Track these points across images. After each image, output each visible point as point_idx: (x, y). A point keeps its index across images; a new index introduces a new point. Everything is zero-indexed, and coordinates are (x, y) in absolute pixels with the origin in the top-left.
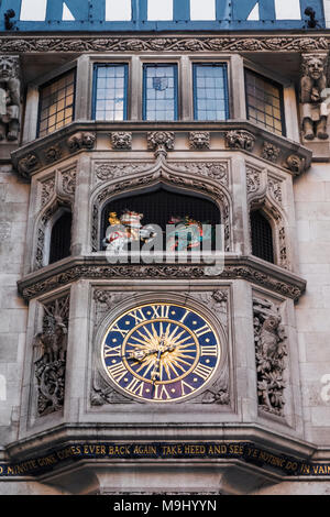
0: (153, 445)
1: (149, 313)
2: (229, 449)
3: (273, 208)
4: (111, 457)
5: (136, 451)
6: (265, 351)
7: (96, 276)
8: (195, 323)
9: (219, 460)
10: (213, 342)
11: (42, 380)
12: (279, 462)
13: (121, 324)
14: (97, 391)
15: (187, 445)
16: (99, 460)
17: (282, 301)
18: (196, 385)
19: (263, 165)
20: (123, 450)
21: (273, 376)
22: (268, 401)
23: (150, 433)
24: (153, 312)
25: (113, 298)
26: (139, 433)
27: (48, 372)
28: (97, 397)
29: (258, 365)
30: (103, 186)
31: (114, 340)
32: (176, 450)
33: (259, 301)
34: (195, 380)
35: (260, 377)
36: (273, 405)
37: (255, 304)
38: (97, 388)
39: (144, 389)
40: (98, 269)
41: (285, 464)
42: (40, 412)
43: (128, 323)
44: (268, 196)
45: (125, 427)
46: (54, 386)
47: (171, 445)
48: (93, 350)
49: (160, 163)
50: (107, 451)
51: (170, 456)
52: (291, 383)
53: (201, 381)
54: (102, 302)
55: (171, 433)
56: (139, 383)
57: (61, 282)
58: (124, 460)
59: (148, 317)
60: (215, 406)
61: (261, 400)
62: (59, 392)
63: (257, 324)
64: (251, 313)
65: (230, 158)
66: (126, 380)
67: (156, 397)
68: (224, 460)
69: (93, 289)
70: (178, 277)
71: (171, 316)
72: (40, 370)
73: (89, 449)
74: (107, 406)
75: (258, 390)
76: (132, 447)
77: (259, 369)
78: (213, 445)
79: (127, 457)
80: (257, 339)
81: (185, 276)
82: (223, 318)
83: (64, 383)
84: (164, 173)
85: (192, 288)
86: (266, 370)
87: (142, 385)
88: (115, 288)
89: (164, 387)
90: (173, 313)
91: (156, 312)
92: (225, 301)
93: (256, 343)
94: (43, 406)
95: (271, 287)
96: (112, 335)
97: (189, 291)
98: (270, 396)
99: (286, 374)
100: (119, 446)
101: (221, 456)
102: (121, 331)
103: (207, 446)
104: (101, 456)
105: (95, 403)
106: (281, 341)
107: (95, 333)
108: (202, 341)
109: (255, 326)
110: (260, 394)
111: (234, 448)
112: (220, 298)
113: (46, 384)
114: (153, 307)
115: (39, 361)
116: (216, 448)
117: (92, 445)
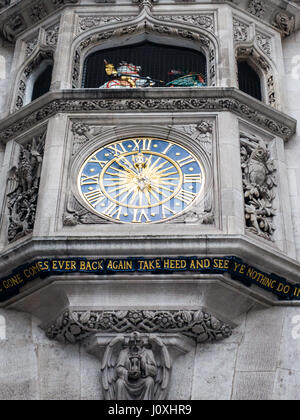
0: (128, 260)
2: (212, 263)
3: (261, 58)
4: (82, 273)
5: (110, 266)
6: (253, 179)
7: (75, 109)
8: (178, 154)
9: (202, 275)
11: (14, 209)
12: (269, 283)
14: (70, 212)
15: (166, 259)
16: (69, 277)
17: (272, 138)
19: (252, 20)
20: (95, 266)
21: (262, 202)
22: (256, 223)
23: (125, 247)
24: (134, 145)
25: (92, 131)
26: (113, 247)
27: (21, 201)
28: (70, 216)
29: (245, 190)
30: (86, 35)
31: (92, 170)
32: (154, 264)
33: (246, 134)
34: (178, 204)
35: (247, 201)
36: (262, 229)
37: (241, 136)
38: (71, 210)
40: (77, 103)
41: (276, 285)
42: (10, 240)
43: (107, 155)
44: (256, 46)
45: (98, 241)
46: (26, 212)
47: (148, 260)
48: (68, 177)
49: (144, 14)
50: (78, 266)
51: (147, 271)
52: (281, 211)
54: (80, 134)
55: (148, 246)
56: (117, 208)
57: (39, 118)
58: (96, 276)
59: (129, 150)
61: (249, 223)
62: (30, 217)
63: (244, 152)
64: (238, 145)
65: (216, 10)
66: (103, 204)
67: (135, 220)
68: (207, 275)
69: (71, 123)
70: (160, 109)
72: (12, 202)
73: (58, 265)
74: (80, 227)
75: (246, 213)
76: (106, 263)
77: (247, 193)
78: (195, 259)
79: (99, 272)
80: (244, 165)
81: (168, 108)
82: (207, 147)
83: (35, 207)
84: (148, 23)
85: (175, 121)
86: (254, 196)
87: (120, 209)
88: (95, 122)
89: (143, 212)
91: (137, 145)
92: (211, 132)
93: (243, 169)
94: (14, 233)
95: (259, 122)
96: (90, 165)
97: (173, 124)
98: (259, 221)
99: (276, 203)
100: (91, 262)
101: (204, 271)
102: (100, 162)
103: (188, 260)
104: (71, 272)
105: (67, 224)
106: (270, 173)
107: (71, 162)
108: (185, 169)
109: (242, 155)
110: (247, 217)
111: (218, 262)
112: (205, 129)
113: (17, 212)
114: (135, 141)
115: (12, 193)
116: (198, 262)
117: (61, 260)
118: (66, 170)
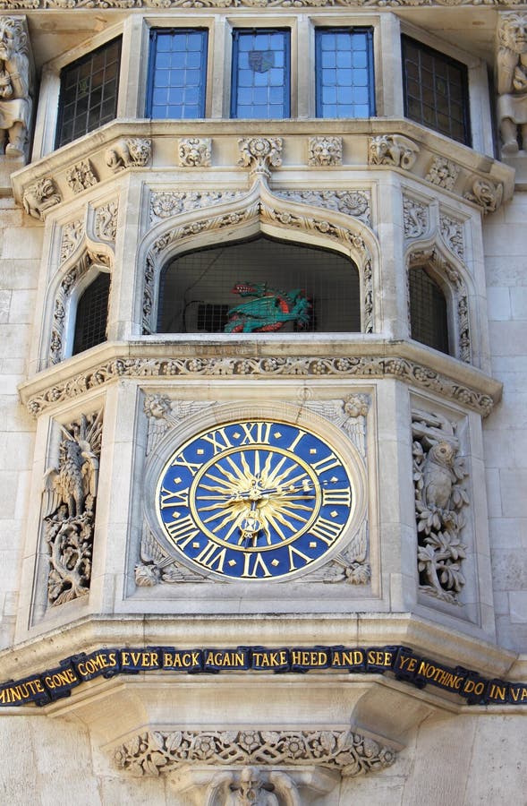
0: (239, 651)
1: (237, 436)
2: (366, 658)
3: (448, 264)
5: (211, 661)
8: (313, 451)
9: (351, 676)
10: (344, 482)
11: (56, 546)
12: (454, 681)
13: (190, 454)
14: (146, 564)
15: (296, 650)
16: (148, 678)
17: (463, 416)
18: (314, 554)
19: (433, 194)
20: (188, 660)
21: (443, 538)
22: (435, 578)
23: (233, 631)
24: (243, 433)
25: (176, 411)
26: (214, 630)
27: (66, 534)
29: (418, 520)
30: (163, 228)
31: (178, 480)
32: (278, 659)
33: (421, 415)
34: (313, 544)
35: (422, 539)
36: (444, 586)
37: (414, 420)
38: (147, 558)
39: (227, 559)
41: (462, 684)
42: (52, 600)
43: (200, 452)
44: (440, 245)
45: (192, 621)
46: (74, 556)
47: (269, 652)
48: (142, 496)
49: (257, 190)
50: (161, 661)
52: (475, 551)
53: (323, 547)
54: (158, 416)
55: (269, 631)
56: (218, 551)
58: (190, 677)
59: (236, 443)
60: (345, 587)
61: (424, 579)
62: (83, 565)
63: (419, 451)
64: (408, 439)
65: (376, 181)
66: (196, 545)
67: (246, 573)
68: (359, 676)
69: (143, 396)
70: (285, 375)
71: (273, 442)
72: (52, 531)
73: (130, 658)
74: (164, 588)
75: (419, 561)
77: (421, 526)
78: (340, 650)
79: (194, 671)
80: (418, 477)
81: (298, 373)
82: (360, 443)
83: (91, 550)
84: (264, 207)
85: (308, 394)
86: (433, 529)
87: (223, 553)
88: (180, 394)
89: (259, 558)
90: (278, 435)
91: (248, 434)
92: (365, 415)
93: (416, 483)
94: (57, 589)
95: (441, 392)
96: (174, 471)
97: (304, 399)
98: (439, 572)
99: (467, 536)
100: (182, 654)
101: (354, 670)
102: (189, 465)
103: (330, 653)
105: (142, 583)
106: (459, 481)
107: (145, 467)
109: (415, 456)
110: (422, 568)
111: (375, 656)
112: (356, 410)
113: (61, 553)
114: (244, 426)
115: (51, 516)
116: (344, 654)
117: (136, 651)
118: (137, 485)
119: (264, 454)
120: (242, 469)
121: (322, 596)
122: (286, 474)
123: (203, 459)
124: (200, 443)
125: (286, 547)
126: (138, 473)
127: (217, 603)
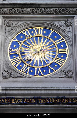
0: (34, 98)
1: (32, 32)
2: (72, 100)
4: (13, 104)
5: (26, 101)
7: (5, 13)
8: (56, 37)
9: (68, 106)
10: (65, 47)
13: (18, 38)
14: (6, 71)
15: (51, 98)
16: (6, 106)
18: (56, 68)
20: (19, 101)
23: (32, 92)
24: (34, 31)
25: (14, 25)
26: (26, 92)
28: (6, 74)
31: (15, 46)
32: (46, 100)
34: (56, 66)
38: (6, 70)
39: (30, 70)
40: (6, 10)
43: (22, 37)
45: (20, 89)
47: (43, 98)
48: (4, 51)
50: (11, 101)
51: (43, 104)
53: (59, 66)
54: (8, 26)
55: (43, 92)
56: (27, 67)
58: (19, 106)
59: (32, 34)
60: (66, 79)
66: (21, 66)
67: (36, 74)
68: (70, 106)
69: (4, 20)
70: (47, 14)
71: (43, 34)
74: (11, 79)
76: (23, 100)
78: (65, 98)
79: (21, 104)
81: (51, 13)
82: (70, 35)
85: (54, 19)
87: (29, 68)
89: (40, 70)
90: (45, 32)
91: (36, 32)
92: (71, 26)
96: (14, 43)
97: (53, 21)
100: (17, 99)
101: (69, 104)
102: (18, 41)
103: (61, 99)
104: (8, 104)
105: (5, 77)
107: (5, 42)
108: (59, 46)
111: (75, 100)
112: (69, 24)
114: (35, 29)
116: (66, 100)
117: (3, 98)
118: (2, 47)
119: (41, 38)
120: (34, 42)
121: (59, 82)
122: (47, 44)
123: (22, 39)
124: (21, 34)
125: (48, 66)
126: (3, 44)
127: (27, 84)
